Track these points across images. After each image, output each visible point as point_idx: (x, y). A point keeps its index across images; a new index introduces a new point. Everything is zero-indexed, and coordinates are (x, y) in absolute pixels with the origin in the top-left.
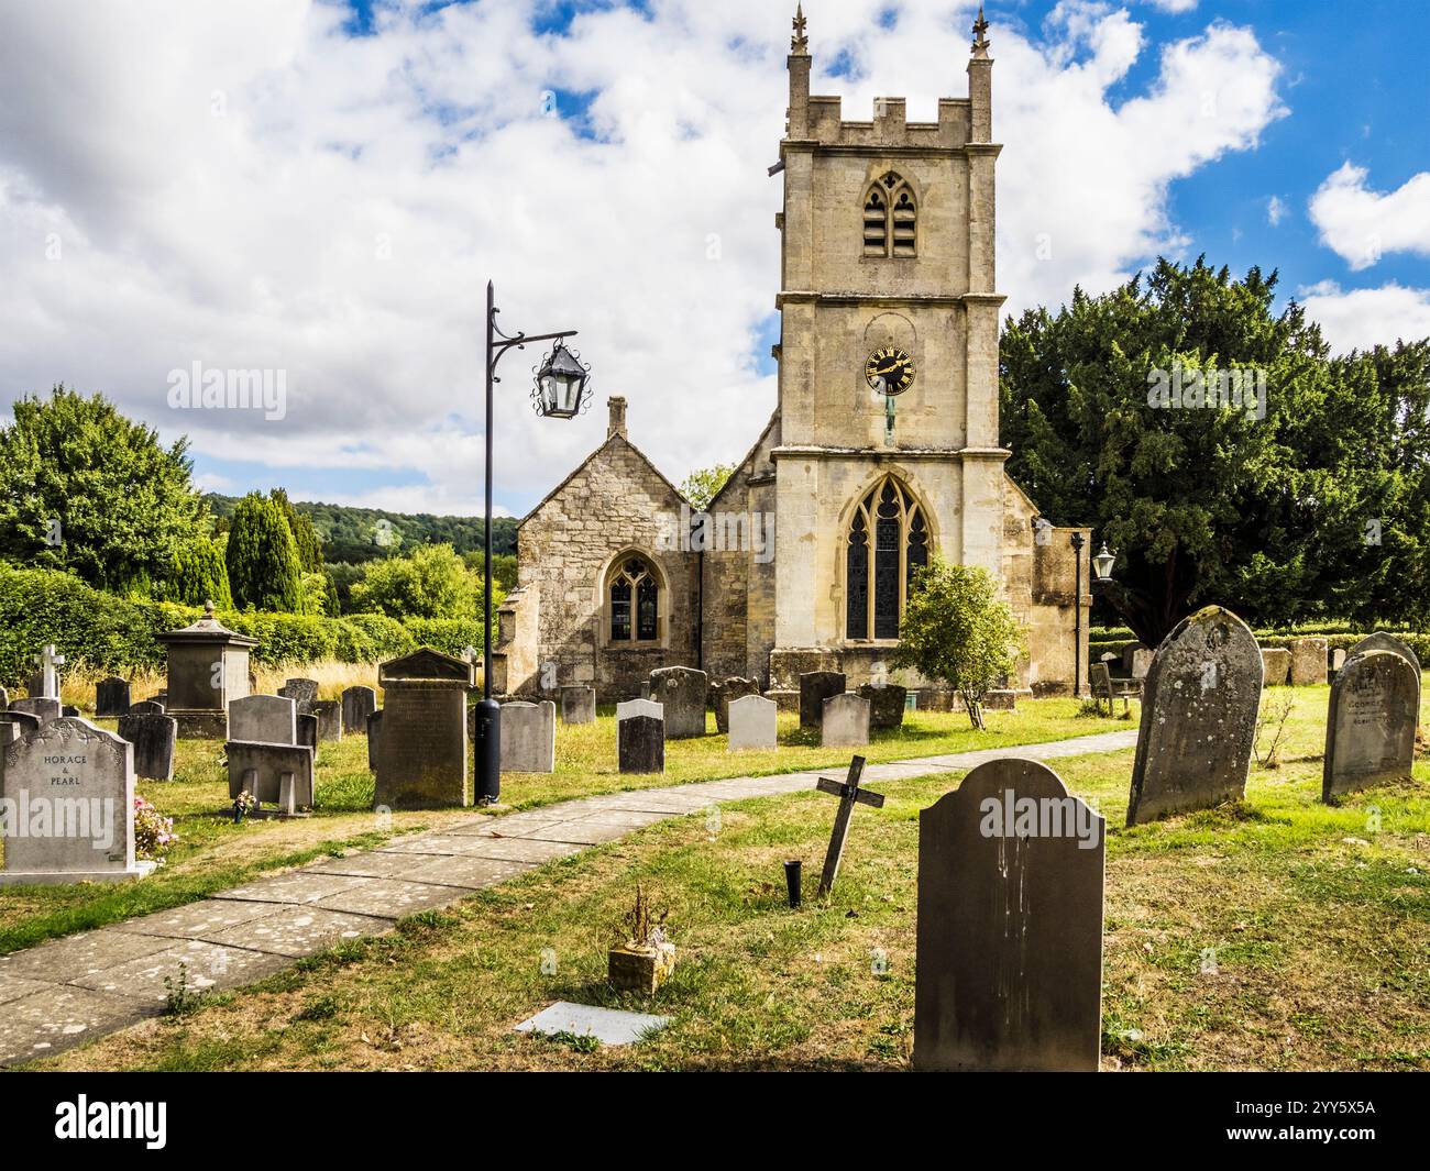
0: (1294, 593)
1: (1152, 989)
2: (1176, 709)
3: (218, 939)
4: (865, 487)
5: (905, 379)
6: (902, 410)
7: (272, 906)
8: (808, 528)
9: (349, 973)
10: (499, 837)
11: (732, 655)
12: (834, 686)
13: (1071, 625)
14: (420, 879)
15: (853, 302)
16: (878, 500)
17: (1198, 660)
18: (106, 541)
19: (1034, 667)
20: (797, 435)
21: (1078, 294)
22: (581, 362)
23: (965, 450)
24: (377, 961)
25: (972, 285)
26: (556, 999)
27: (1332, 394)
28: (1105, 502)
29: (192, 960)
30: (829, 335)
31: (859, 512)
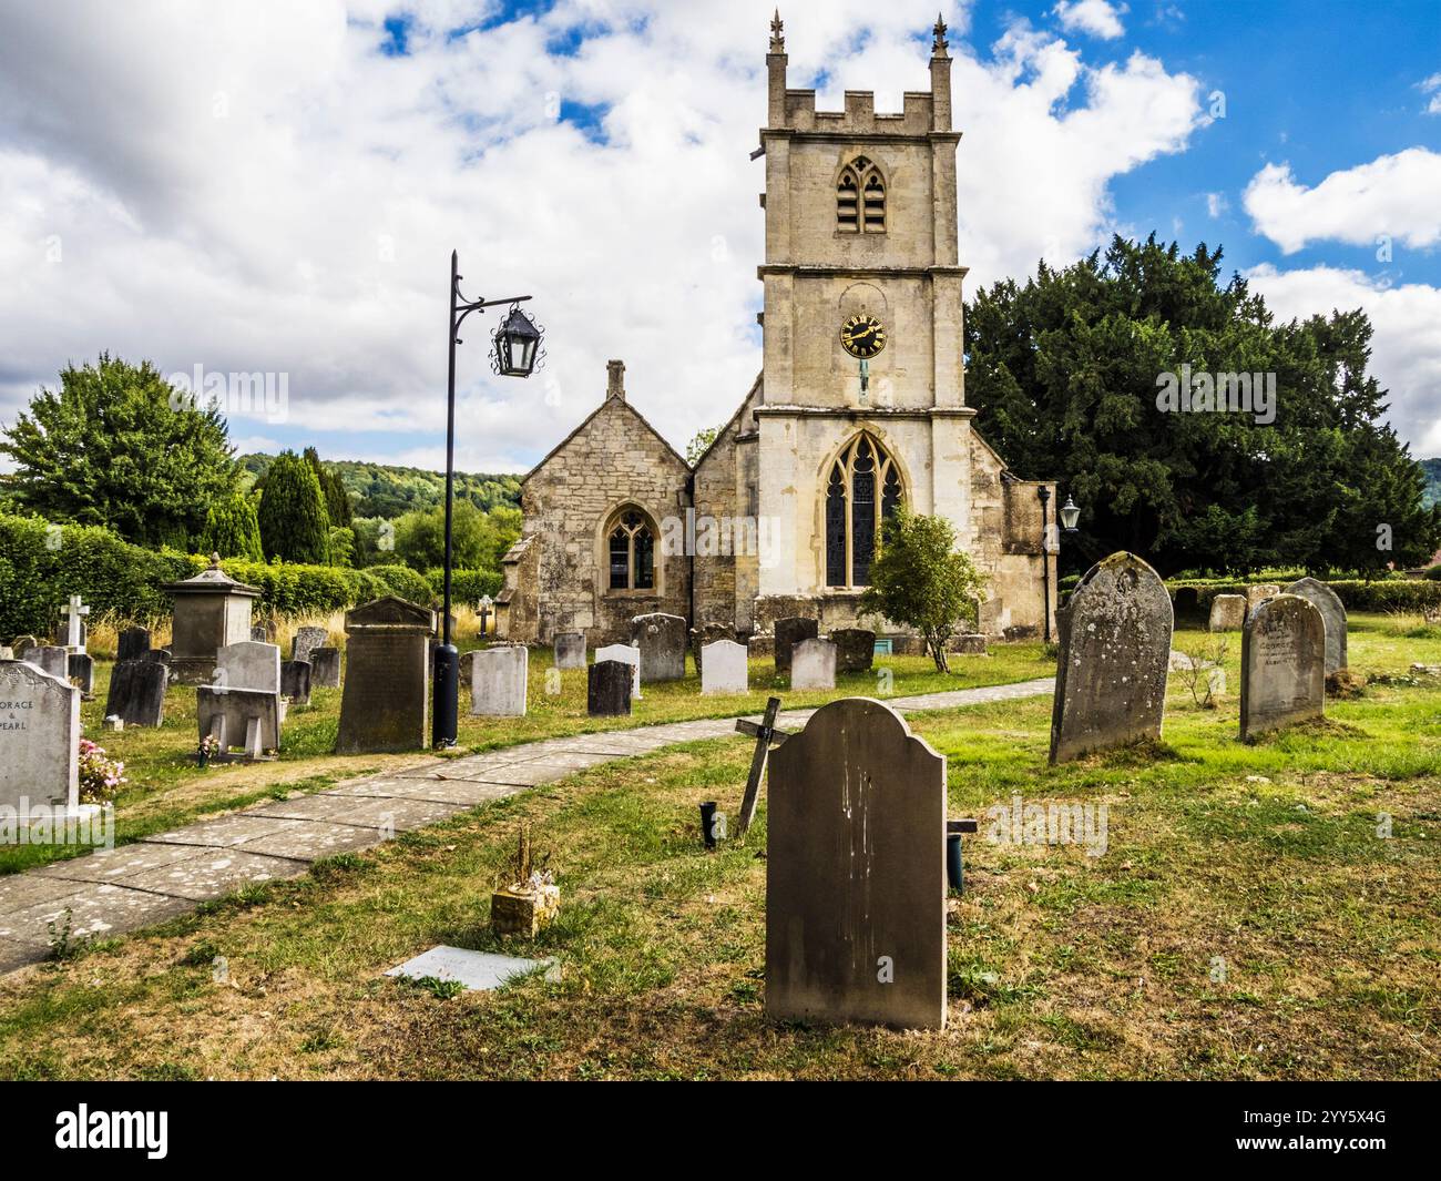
0: (1249, 542)
1: (1027, 930)
2: (1091, 652)
3: (131, 882)
4: (841, 444)
5: (877, 344)
6: (875, 373)
7: (196, 849)
8: (789, 481)
9: (248, 916)
10: (443, 779)
11: (722, 602)
12: (806, 631)
13: (1039, 573)
14: (351, 821)
15: (829, 274)
16: (854, 455)
17: (1109, 604)
18: (146, 497)
19: (1007, 612)
20: (775, 394)
21: (1042, 267)
22: (536, 325)
23: (934, 409)
24: (280, 905)
25: (937, 258)
26: (438, 943)
27: (1275, 358)
28: (1071, 457)
29: (97, 904)
30: (806, 304)
31: (837, 466)
